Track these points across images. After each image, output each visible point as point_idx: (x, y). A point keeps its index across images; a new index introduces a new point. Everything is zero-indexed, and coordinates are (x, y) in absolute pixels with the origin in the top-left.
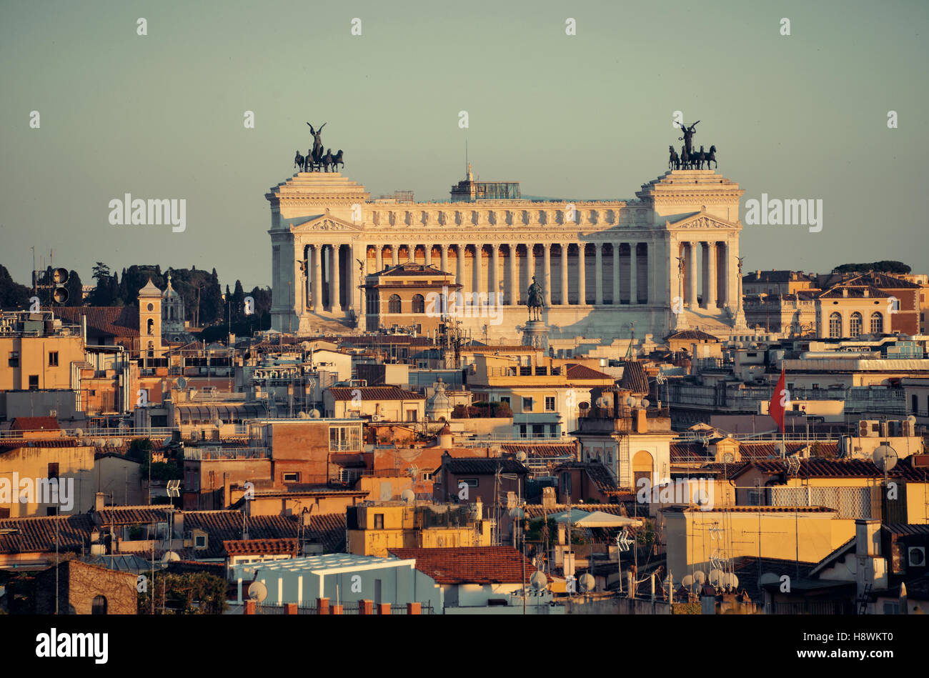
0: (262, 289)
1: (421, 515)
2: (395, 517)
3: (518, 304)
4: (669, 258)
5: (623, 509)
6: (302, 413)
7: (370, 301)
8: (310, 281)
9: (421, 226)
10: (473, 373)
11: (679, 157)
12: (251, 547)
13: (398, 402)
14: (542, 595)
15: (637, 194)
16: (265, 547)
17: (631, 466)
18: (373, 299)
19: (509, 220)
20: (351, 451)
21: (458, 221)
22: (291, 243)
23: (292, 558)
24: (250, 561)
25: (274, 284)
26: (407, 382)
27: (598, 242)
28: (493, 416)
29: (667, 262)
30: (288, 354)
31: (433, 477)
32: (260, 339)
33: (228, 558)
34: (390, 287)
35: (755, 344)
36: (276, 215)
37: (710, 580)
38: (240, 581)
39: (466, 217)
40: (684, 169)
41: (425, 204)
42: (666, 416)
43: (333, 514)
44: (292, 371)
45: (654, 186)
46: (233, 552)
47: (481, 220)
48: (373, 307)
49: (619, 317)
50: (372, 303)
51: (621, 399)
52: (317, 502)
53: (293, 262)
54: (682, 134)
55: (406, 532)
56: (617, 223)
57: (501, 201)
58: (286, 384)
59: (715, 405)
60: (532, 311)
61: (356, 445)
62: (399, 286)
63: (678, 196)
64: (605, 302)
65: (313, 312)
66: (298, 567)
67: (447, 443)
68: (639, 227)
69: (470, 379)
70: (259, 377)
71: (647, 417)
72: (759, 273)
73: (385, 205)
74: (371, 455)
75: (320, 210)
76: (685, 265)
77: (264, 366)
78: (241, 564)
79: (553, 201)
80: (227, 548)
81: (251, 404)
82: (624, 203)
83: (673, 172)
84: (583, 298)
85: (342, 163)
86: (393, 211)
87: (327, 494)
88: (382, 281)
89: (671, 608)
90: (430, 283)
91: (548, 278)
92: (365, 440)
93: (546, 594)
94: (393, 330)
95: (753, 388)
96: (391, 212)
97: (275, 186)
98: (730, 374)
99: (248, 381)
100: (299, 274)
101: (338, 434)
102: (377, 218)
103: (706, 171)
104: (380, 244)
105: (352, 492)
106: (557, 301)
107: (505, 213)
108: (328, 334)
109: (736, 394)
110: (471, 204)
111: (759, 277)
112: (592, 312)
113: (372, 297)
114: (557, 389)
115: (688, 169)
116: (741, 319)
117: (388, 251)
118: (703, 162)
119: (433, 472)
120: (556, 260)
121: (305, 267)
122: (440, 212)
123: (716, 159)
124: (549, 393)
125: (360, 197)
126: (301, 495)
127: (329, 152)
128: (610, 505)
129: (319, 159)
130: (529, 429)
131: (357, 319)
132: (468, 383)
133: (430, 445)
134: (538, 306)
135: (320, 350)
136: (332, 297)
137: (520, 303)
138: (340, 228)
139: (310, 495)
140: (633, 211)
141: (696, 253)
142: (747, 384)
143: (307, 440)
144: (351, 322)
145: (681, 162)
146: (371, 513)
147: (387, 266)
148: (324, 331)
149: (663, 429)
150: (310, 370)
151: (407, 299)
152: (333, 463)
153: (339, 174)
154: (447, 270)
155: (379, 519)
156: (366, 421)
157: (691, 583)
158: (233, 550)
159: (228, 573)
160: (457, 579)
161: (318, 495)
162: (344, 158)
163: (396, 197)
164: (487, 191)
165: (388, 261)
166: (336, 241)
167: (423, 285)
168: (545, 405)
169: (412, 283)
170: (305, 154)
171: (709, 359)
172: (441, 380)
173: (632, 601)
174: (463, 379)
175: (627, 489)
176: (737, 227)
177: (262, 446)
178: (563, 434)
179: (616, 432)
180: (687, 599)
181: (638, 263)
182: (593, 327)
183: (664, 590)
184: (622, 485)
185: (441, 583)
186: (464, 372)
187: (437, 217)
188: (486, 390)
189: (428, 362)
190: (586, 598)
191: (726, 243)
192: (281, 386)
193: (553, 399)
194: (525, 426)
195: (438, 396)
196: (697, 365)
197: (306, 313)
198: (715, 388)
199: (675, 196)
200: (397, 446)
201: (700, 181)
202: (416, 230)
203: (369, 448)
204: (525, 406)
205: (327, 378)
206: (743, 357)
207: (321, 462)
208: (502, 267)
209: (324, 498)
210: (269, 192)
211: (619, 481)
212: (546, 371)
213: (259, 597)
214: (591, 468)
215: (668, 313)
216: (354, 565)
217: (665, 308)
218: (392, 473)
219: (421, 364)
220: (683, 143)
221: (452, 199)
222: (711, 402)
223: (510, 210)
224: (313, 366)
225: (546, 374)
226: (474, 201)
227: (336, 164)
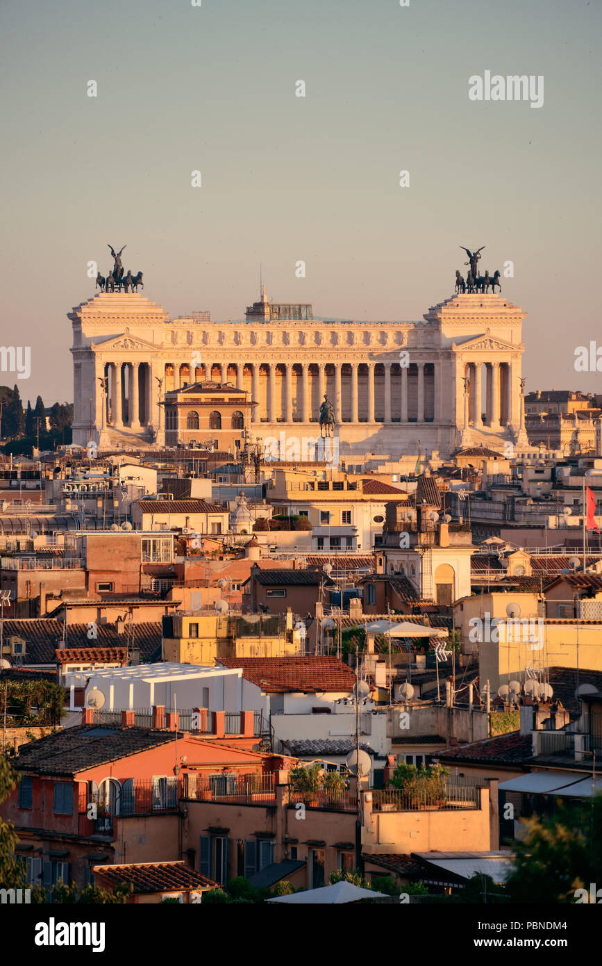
0: (62, 405)
1: (234, 625)
2: (210, 626)
3: (310, 421)
4: (455, 378)
5: (426, 620)
6: (115, 526)
7: (169, 418)
8: (110, 397)
9: (218, 345)
10: (272, 488)
11: (465, 281)
12: (82, 656)
13: (204, 515)
14: (365, 703)
15: (425, 316)
16: (96, 655)
17: (434, 579)
18: (171, 416)
19: (302, 341)
20: (163, 562)
21: (253, 341)
22: (93, 361)
23: (121, 666)
24: (81, 669)
25: (75, 400)
26: (211, 496)
27: (388, 363)
28: (293, 529)
29: (454, 383)
30: (96, 468)
31: (242, 588)
32: (63, 453)
33: (60, 666)
34: (189, 404)
35: (543, 462)
36: (78, 334)
37: (525, 690)
38: (72, 688)
39: (261, 337)
40: (469, 292)
41: (221, 325)
42: (467, 531)
43: (146, 622)
44: (101, 484)
45: (441, 309)
46: (65, 660)
47: (275, 341)
48: (171, 423)
49: (407, 434)
50: (171, 419)
51: (424, 514)
52: (131, 612)
53: (94, 379)
54: (468, 259)
55: (220, 641)
56: (405, 344)
57: (293, 322)
58: (95, 497)
59: (504, 519)
60: (324, 428)
61: (167, 556)
62: (196, 403)
63: (463, 318)
64: (393, 420)
65: (113, 427)
66: (129, 675)
67: (254, 555)
68: (426, 348)
69: (269, 493)
70: (69, 490)
71: (449, 532)
72: (540, 393)
73: (182, 325)
74: (181, 566)
75: (119, 329)
76: (470, 385)
77: (73, 479)
78: (73, 672)
79: (345, 323)
80: (59, 656)
81: (62, 516)
82: (412, 325)
83: (460, 296)
84: (372, 416)
85: (142, 284)
86: (191, 331)
87: (141, 604)
88: (181, 398)
89: (488, 717)
90: (226, 400)
91: (339, 396)
92: (175, 552)
93: (368, 703)
94: (191, 445)
95: (540, 503)
96: (188, 332)
97: (77, 306)
98: (519, 490)
99: (58, 494)
100: (99, 391)
101: (150, 546)
102: (175, 337)
103: (490, 295)
104: (177, 362)
105: (165, 602)
106: (347, 419)
107: (298, 334)
108: (128, 449)
109: (524, 509)
110: (265, 325)
111: (539, 397)
112: (381, 429)
113: (171, 413)
114: (353, 504)
115: (474, 292)
116: (523, 437)
117: (185, 369)
118: (488, 286)
119: (242, 582)
120: (347, 379)
121: (106, 384)
122: (236, 332)
123: (500, 283)
124: (346, 507)
125: (159, 317)
126: (116, 604)
127: (129, 273)
128: (414, 616)
129: (119, 280)
130: (327, 542)
131: (156, 435)
132: (267, 496)
133: (239, 557)
134: (329, 423)
135: (127, 464)
136: (132, 413)
137: (312, 420)
138: (140, 346)
139: (124, 604)
140: (421, 332)
141: (481, 373)
142: (535, 499)
143: (120, 552)
144: (150, 437)
145: (467, 286)
146: (186, 622)
147: (186, 384)
148: (123, 446)
149: (464, 543)
150: (118, 484)
151: (205, 416)
152: (145, 573)
153: (138, 295)
154: (242, 388)
155: (194, 628)
156: (177, 534)
157: (507, 693)
158: (65, 658)
159: (60, 681)
160: (284, 687)
161: (133, 604)
162: (144, 279)
163: (193, 318)
164: (281, 312)
165: (185, 379)
166: (136, 360)
167: (219, 402)
168: (342, 518)
169: (210, 400)
170: (106, 275)
171: (498, 475)
172: (243, 494)
173: (450, 710)
174: (263, 493)
175: (430, 601)
176: (519, 348)
177: (75, 557)
178: (359, 546)
179: (419, 546)
180: (503, 708)
181: (426, 383)
182: (382, 444)
183: (481, 700)
184: (425, 597)
185: (267, 692)
186: (264, 487)
187: (233, 337)
188: (285, 504)
189: (229, 476)
190: (405, 706)
191: (509, 364)
192: (90, 498)
193: (349, 513)
194: (322, 539)
195: (240, 509)
196: (487, 481)
197: (106, 429)
198: (504, 504)
199: (460, 318)
200: (207, 558)
201: (484, 304)
202: (213, 349)
203: (180, 560)
204: (322, 519)
205: (135, 491)
206: (531, 474)
207: (134, 572)
208: (295, 386)
209: (138, 607)
210: (71, 311)
211: (422, 593)
212: (343, 486)
213: (97, 704)
214: (394, 580)
215: (454, 430)
216: (184, 674)
217: (451, 426)
218: (202, 583)
219: (221, 478)
220: (469, 268)
221: (247, 319)
222: (500, 516)
223: (303, 331)
224: (121, 480)
225: (343, 489)
226: (268, 323)
227: (136, 285)
